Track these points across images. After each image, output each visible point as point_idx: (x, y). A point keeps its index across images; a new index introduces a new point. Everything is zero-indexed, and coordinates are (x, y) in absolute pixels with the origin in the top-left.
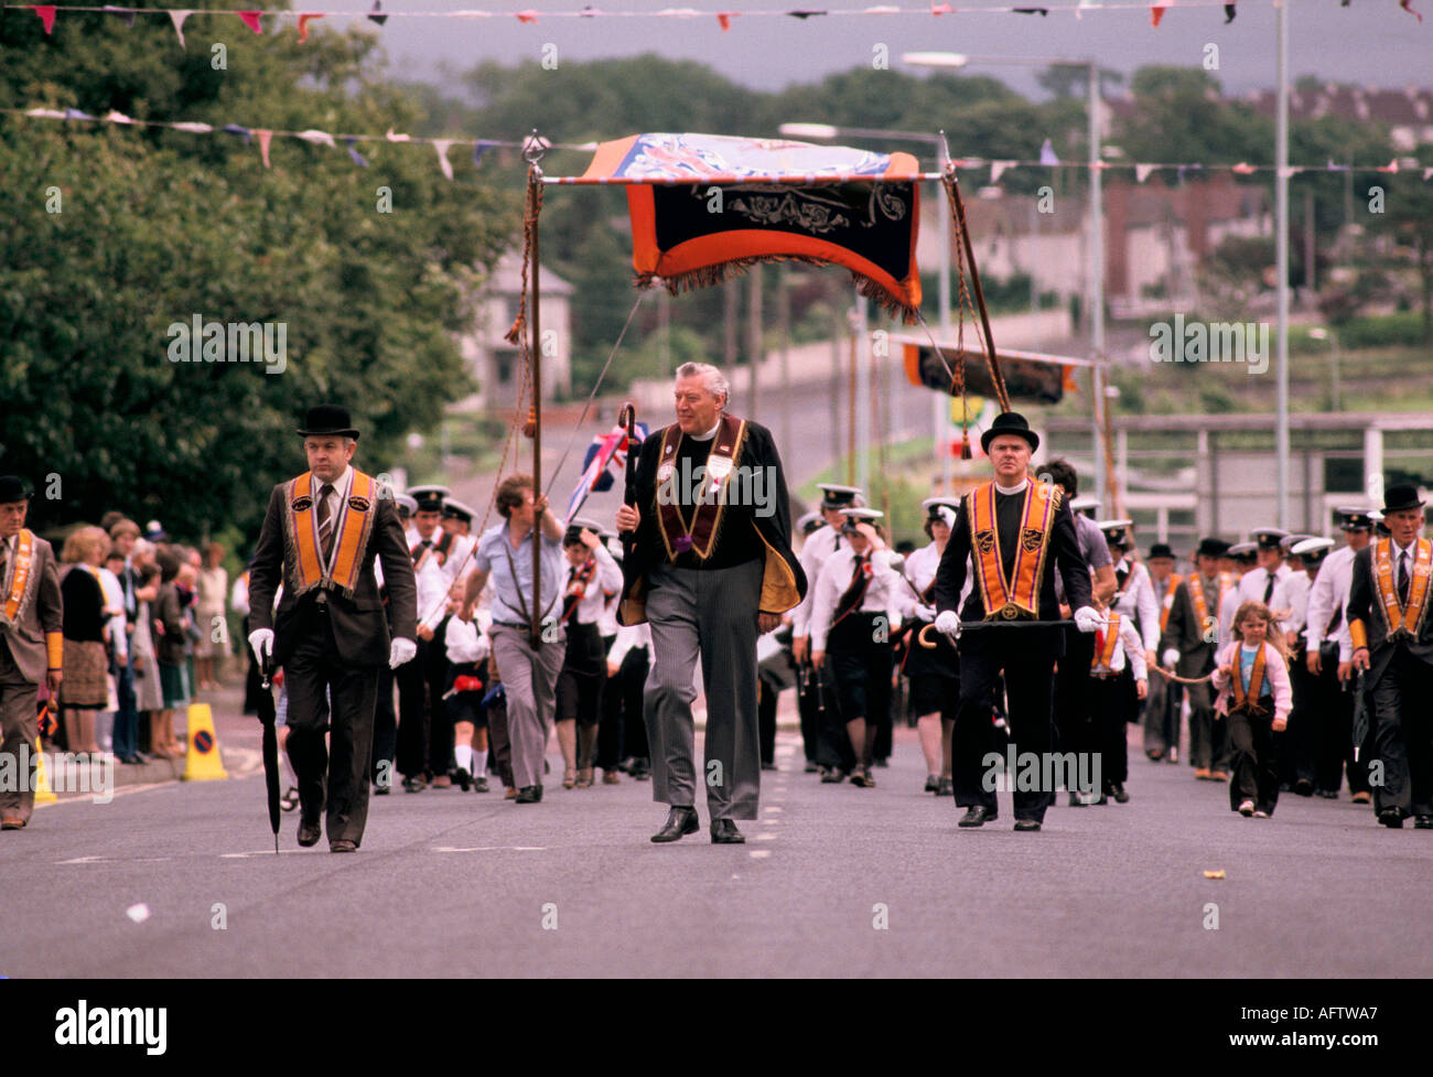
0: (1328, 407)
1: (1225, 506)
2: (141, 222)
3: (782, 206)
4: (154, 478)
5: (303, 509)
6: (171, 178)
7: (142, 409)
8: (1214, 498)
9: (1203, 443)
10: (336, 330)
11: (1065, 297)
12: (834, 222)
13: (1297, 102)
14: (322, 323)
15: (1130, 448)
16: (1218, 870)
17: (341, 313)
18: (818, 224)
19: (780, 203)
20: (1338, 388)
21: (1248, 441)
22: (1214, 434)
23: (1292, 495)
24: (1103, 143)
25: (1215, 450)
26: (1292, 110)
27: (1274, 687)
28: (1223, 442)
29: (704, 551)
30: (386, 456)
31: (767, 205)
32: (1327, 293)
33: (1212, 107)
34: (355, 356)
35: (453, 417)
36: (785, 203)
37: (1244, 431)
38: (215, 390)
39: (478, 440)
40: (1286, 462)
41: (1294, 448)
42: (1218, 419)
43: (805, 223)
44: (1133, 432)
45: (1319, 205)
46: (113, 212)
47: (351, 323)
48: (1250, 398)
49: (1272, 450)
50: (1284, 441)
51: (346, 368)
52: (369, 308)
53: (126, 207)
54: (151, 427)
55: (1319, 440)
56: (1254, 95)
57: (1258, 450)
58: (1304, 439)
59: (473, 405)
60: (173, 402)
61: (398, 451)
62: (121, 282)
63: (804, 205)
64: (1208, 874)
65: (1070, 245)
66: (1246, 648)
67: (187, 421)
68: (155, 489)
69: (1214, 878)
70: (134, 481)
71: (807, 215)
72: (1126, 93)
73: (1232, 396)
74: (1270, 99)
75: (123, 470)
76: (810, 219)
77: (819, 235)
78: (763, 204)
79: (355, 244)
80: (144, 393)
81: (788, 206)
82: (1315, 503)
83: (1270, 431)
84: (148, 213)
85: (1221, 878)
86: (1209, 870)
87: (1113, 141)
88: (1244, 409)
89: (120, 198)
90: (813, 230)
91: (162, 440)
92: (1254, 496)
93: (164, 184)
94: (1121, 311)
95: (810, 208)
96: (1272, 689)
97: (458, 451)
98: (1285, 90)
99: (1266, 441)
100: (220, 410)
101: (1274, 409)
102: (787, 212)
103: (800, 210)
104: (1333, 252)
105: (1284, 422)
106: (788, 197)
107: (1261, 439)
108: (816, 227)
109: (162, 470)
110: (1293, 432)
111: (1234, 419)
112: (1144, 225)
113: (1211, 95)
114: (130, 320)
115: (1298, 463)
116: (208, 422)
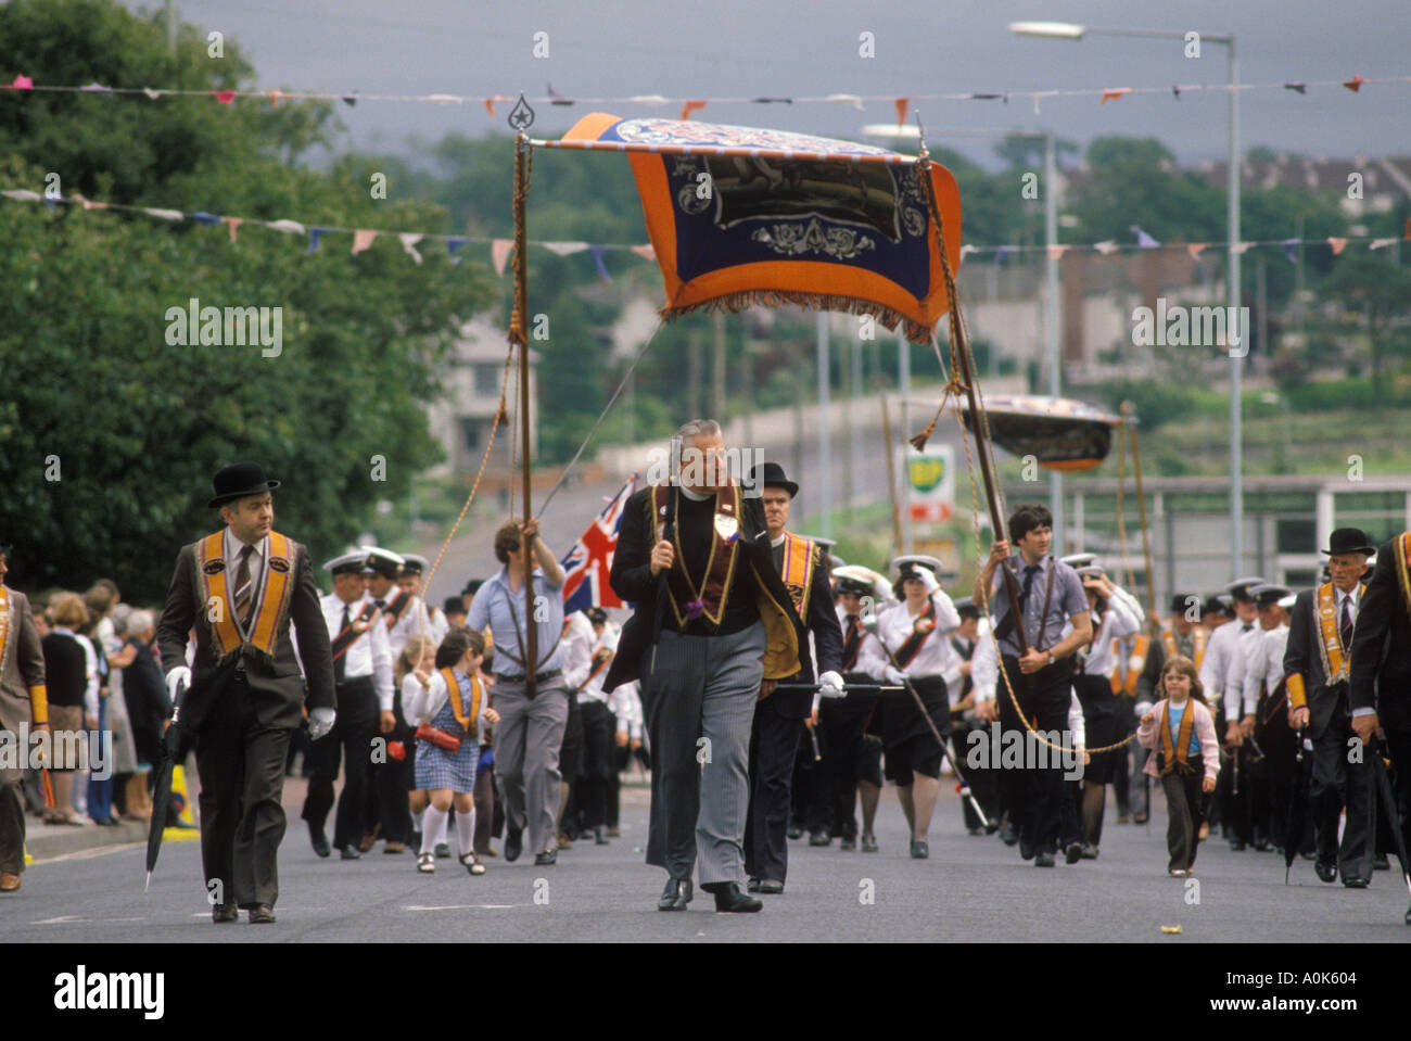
0: (1280, 470)
1: (1180, 567)
2: (114, 293)
3: (808, 233)
4: (127, 545)
5: (215, 573)
6: (143, 248)
7: (117, 476)
8: (1170, 559)
9: (1158, 506)
10: (305, 399)
11: (1022, 364)
12: (860, 246)
13: (1249, 172)
14: (292, 392)
15: (1087, 511)
16: (1175, 926)
17: (311, 383)
18: (844, 249)
19: (805, 230)
20: (1293, 452)
21: (1203, 504)
22: (1169, 497)
23: (1246, 556)
24: (1060, 213)
25: (1170, 513)
26: (1243, 179)
27: (1202, 744)
28: (1177, 505)
29: (715, 614)
30: (355, 522)
31: (792, 234)
32: (1279, 359)
33: (1166, 177)
34: (324, 423)
35: (423, 484)
36: (810, 229)
37: (1199, 494)
38: (186, 458)
39: (446, 506)
40: (1240, 523)
41: (1248, 510)
42: (1172, 482)
43: (831, 249)
44: (1091, 496)
45: (1271, 273)
46: (89, 283)
47: (321, 393)
48: (1204, 461)
49: (1226, 512)
50: (1238, 503)
51: (315, 435)
52: (338, 376)
53: (100, 280)
54: (122, 495)
55: (1273, 503)
56: (1206, 165)
57: (1213, 512)
58: (1257, 502)
59: (441, 472)
60: (145, 470)
61: (365, 518)
62: (96, 353)
63: (830, 230)
64: (1165, 929)
65: (1027, 312)
66: (1173, 706)
67: (161, 488)
68: (128, 555)
69: (1170, 933)
70: (108, 548)
71: (833, 241)
72: (1081, 163)
73: (1186, 460)
74: (1222, 170)
75: (98, 538)
76: (836, 244)
77: (846, 261)
78: (788, 233)
79: (324, 313)
80: (117, 462)
81: (813, 234)
82: (1269, 565)
83: (1224, 494)
84: (119, 285)
85: (1177, 933)
86: (1165, 925)
87: (1069, 211)
88: (1197, 472)
89: (95, 269)
90: (840, 257)
91: (135, 508)
92: (1207, 558)
93: (136, 255)
94: (1076, 376)
95: (835, 233)
96: (1200, 745)
97: (427, 517)
98: (1237, 160)
99: (1219, 504)
100: (192, 478)
101: (1227, 472)
102: (812, 239)
103: (826, 235)
104: (1285, 318)
105: (1238, 484)
106: (813, 221)
107: (1215, 502)
108: (843, 253)
109: (136, 535)
110: (1247, 495)
111: (1188, 482)
112: (1099, 292)
113: (1165, 166)
114: (104, 389)
115: (1251, 525)
116: (181, 491)
